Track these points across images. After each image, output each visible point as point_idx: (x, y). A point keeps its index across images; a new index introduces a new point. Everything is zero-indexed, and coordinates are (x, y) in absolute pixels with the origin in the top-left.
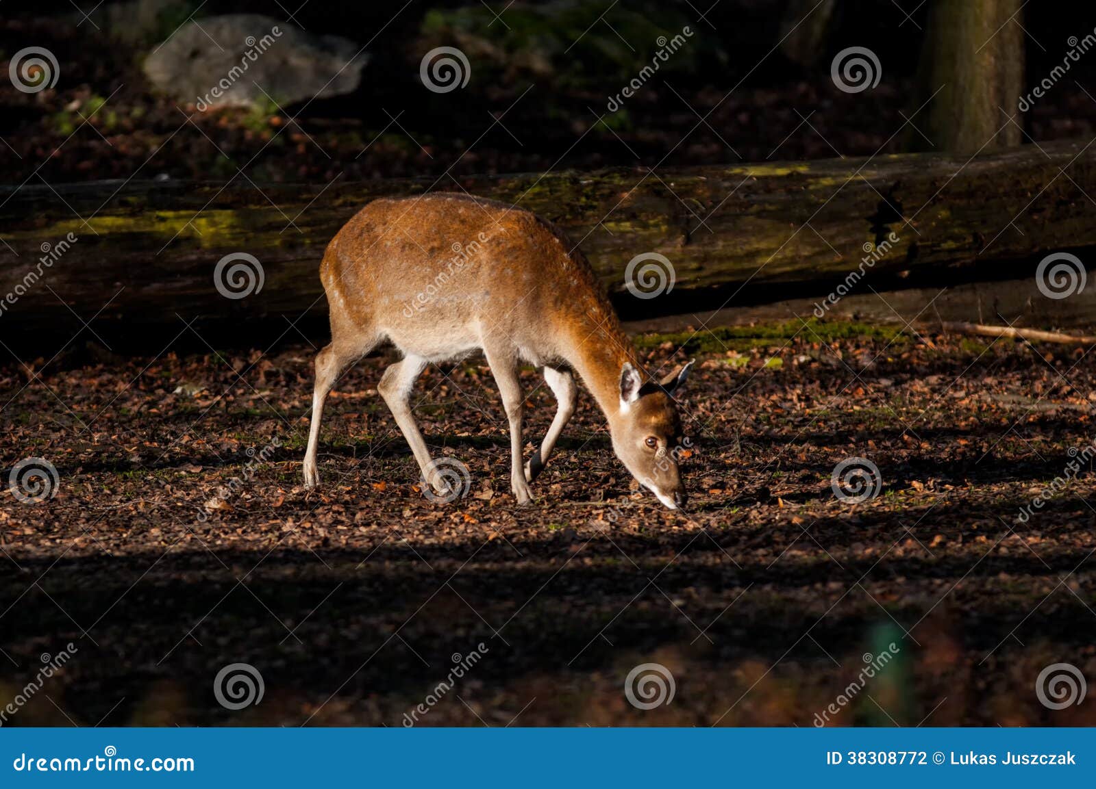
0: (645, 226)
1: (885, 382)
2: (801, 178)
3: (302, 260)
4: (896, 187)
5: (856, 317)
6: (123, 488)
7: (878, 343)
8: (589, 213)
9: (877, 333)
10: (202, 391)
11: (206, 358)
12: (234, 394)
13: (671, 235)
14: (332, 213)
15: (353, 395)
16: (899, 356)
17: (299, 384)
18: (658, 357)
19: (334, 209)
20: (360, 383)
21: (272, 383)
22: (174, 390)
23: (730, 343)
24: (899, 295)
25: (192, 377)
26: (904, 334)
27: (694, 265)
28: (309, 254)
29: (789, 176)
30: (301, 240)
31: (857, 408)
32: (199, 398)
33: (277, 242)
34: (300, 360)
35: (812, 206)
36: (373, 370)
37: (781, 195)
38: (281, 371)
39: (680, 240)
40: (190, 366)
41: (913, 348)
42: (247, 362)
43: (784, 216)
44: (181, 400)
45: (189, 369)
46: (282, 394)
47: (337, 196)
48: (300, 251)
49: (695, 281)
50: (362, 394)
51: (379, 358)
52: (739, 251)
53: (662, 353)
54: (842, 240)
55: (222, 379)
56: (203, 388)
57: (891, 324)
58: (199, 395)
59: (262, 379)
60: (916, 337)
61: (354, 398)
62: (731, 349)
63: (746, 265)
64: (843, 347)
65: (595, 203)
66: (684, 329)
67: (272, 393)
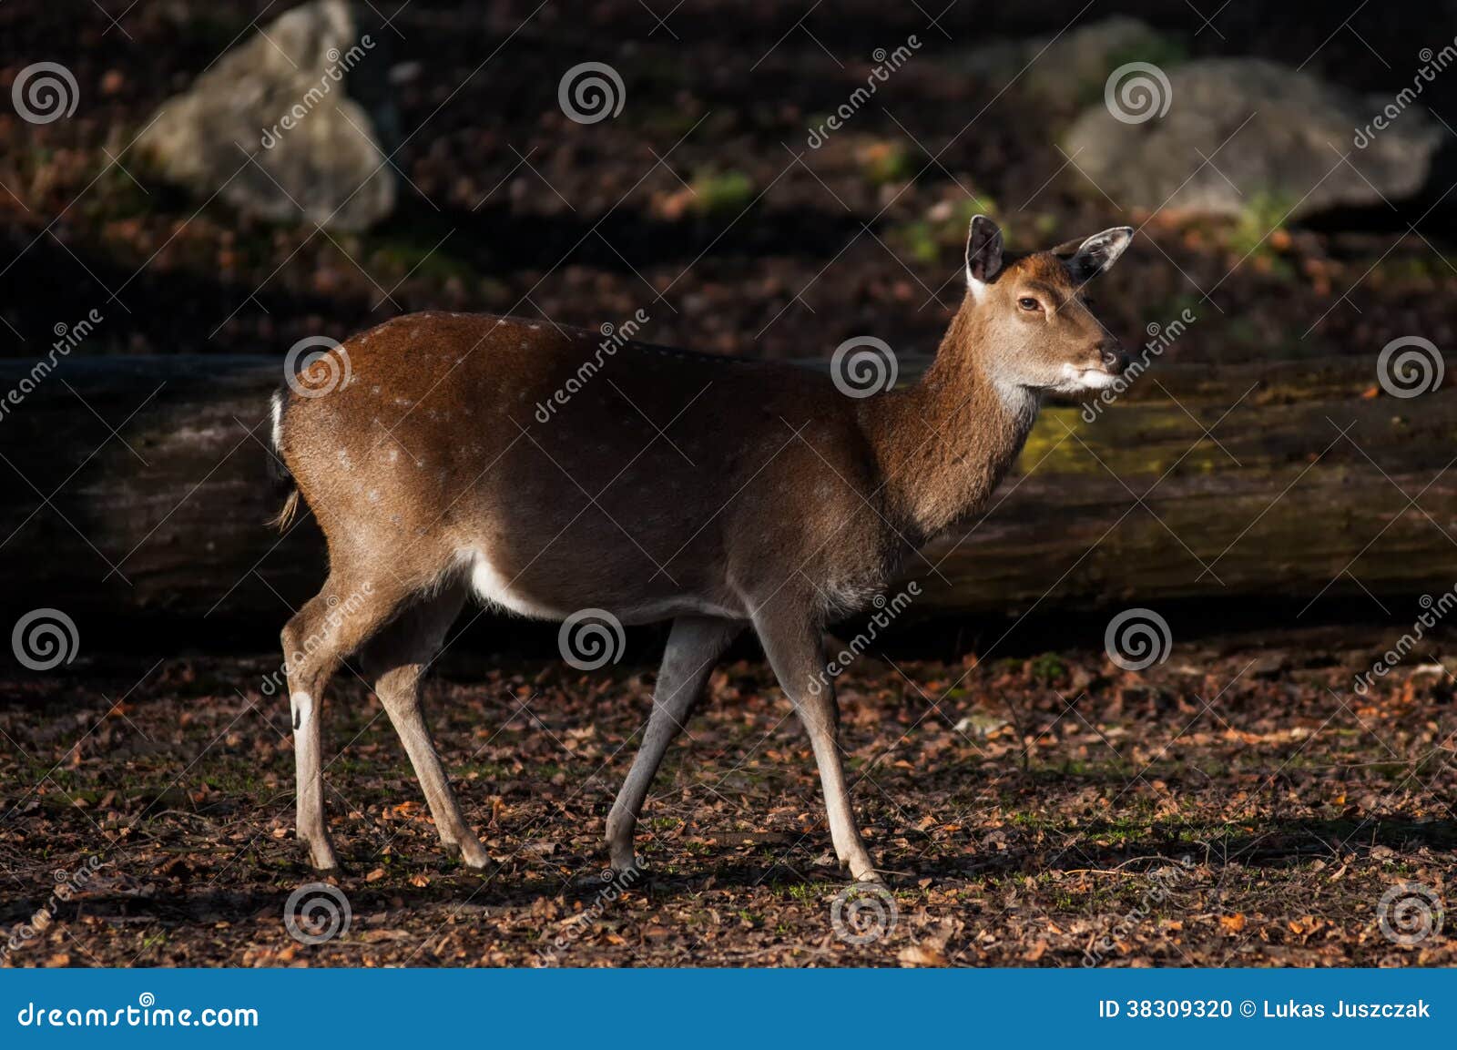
3: (1198, 497)
6: (776, 916)
10: (1002, 728)
11: (1027, 666)
12: (1058, 731)
14: (1253, 416)
15: (1267, 738)
17: (1182, 713)
19: (1257, 408)
20: (1287, 715)
21: (1133, 713)
22: (956, 723)
25: (994, 700)
28: (1209, 486)
30: (1195, 463)
32: (994, 741)
33: (1154, 466)
34: (1193, 671)
36: (1317, 692)
38: (1153, 690)
40: (997, 679)
42: (1098, 673)
44: (962, 744)
45: (996, 685)
46: (1143, 734)
47: (1263, 386)
48: (1193, 481)
50: (1283, 736)
51: (1331, 670)
55: (1047, 704)
56: (1004, 722)
58: (997, 735)
59: (1117, 705)
61: (1267, 743)
67: (1127, 733)
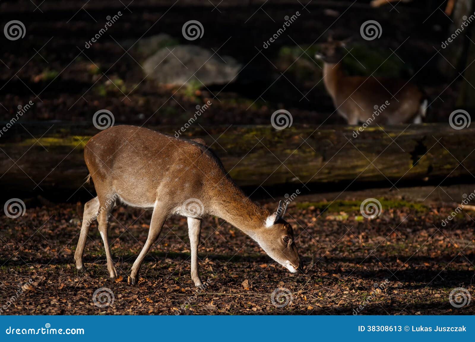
0: (304, 152)
1: (409, 230)
2: (380, 132)
4: (425, 138)
5: (403, 198)
7: (412, 210)
8: (279, 145)
9: (412, 206)
13: (316, 156)
16: (420, 218)
18: (307, 213)
22: (70, 220)
23: (342, 208)
24: (424, 189)
26: (424, 207)
27: (326, 171)
29: (374, 132)
31: (388, 243)
35: (384, 146)
37: (370, 140)
39: (320, 159)
41: (427, 214)
43: (369, 150)
44: (70, 226)
49: (326, 179)
52: (348, 165)
53: (309, 211)
54: (397, 162)
57: (420, 202)
60: (430, 209)
62: (342, 211)
63: (351, 172)
64: (395, 212)
65: (282, 140)
66: (322, 200)
